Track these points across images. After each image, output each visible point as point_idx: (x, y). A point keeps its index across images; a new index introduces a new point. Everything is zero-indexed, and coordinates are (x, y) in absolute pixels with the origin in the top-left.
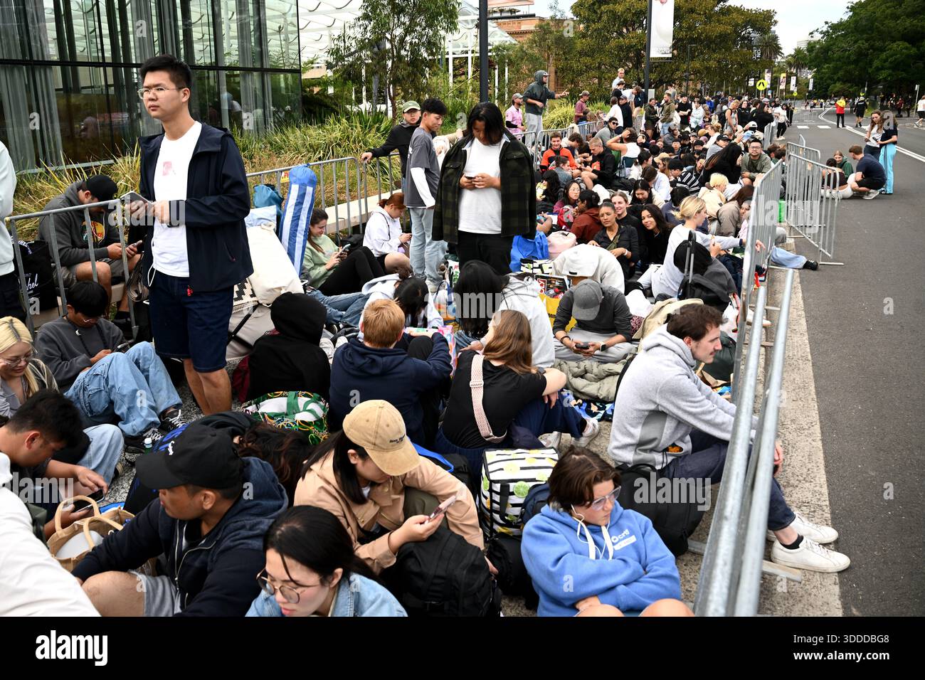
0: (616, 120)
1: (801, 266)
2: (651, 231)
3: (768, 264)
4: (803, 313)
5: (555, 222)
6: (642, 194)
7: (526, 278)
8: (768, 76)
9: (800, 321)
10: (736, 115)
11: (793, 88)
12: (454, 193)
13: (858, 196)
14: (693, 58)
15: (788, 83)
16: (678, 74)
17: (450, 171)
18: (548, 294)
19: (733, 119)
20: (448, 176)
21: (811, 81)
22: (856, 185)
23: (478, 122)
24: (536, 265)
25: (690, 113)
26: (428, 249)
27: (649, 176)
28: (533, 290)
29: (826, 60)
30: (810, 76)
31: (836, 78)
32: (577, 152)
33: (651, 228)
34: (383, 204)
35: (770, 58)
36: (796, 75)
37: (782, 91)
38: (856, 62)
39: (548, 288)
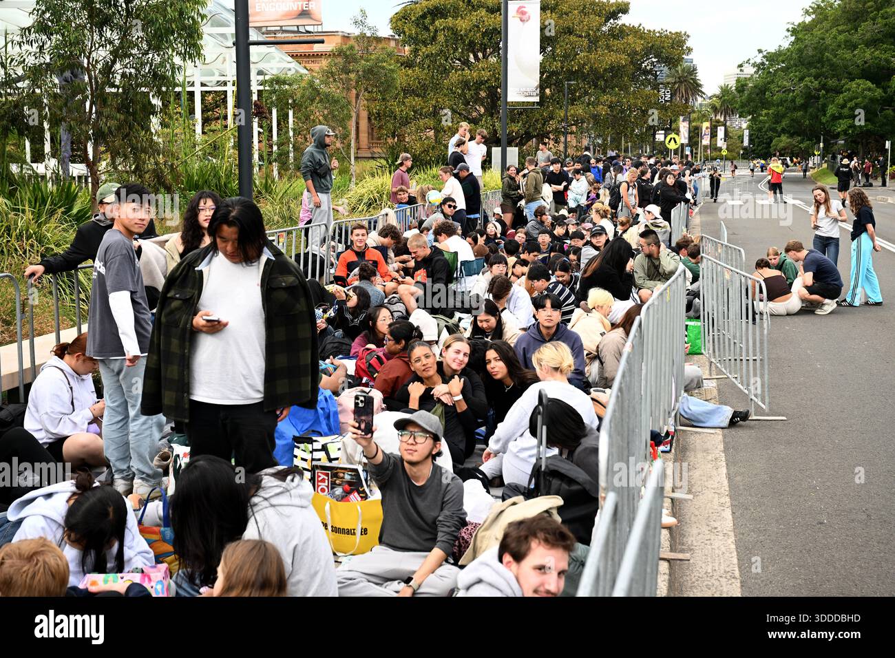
0: (453, 201)
1: (726, 423)
2: (500, 381)
3: (676, 425)
4: (728, 499)
5: (352, 371)
6: (487, 321)
7: (289, 478)
8: (684, 127)
9: (724, 514)
10: (635, 192)
11: (721, 143)
12: (182, 339)
13: (809, 309)
14: (573, 101)
15: (714, 135)
16: (553, 125)
17: (175, 304)
18: (333, 495)
19: (630, 197)
20: (172, 312)
21: (746, 133)
22: (805, 292)
23: (225, 227)
24: (317, 446)
25: (566, 188)
26: (133, 426)
27: (500, 288)
28: (301, 496)
29: (763, 104)
30: (744, 125)
31: (779, 129)
32: (391, 254)
33: (499, 377)
34: (62, 350)
35: (687, 100)
36: (725, 125)
37: (706, 147)
38: (804, 107)
39: (333, 486)
